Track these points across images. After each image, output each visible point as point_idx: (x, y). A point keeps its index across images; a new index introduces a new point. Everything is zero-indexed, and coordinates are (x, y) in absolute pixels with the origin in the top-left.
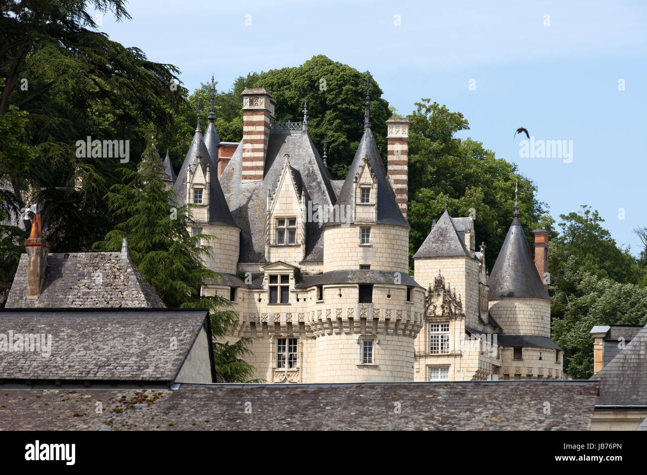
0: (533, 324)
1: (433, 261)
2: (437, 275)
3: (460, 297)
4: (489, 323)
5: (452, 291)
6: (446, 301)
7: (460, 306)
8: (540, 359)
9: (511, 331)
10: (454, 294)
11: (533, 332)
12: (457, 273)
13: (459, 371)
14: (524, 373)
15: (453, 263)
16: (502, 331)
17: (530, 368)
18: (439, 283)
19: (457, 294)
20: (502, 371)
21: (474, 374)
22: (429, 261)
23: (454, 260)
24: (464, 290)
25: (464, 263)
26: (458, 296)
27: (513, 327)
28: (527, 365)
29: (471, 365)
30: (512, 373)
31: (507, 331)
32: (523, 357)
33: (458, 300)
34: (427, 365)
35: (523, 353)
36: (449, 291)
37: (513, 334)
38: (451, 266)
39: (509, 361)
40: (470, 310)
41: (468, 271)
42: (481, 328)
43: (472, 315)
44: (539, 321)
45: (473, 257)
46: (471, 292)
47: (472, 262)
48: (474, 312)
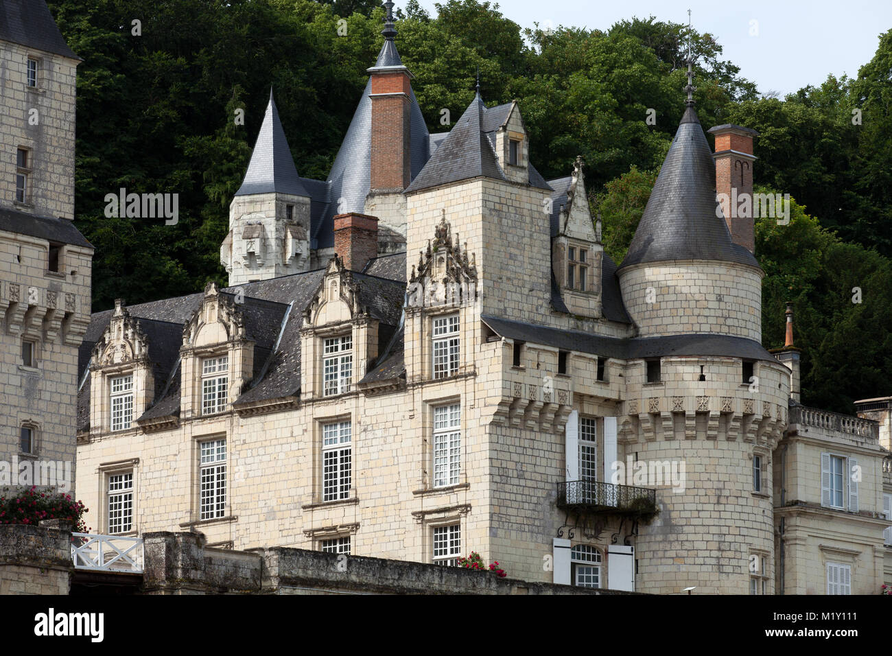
0: (696, 312)
1: (434, 193)
2: (439, 221)
3: (474, 260)
4: (603, 316)
5: (463, 248)
6: (453, 269)
7: (474, 277)
8: (702, 378)
9: (652, 329)
10: (466, 254)
11: (696, 328)
12: (469, 213)
13: (473, 407)
14: (666, 409)
15: (464, 194)
16: (638, 332)
17: (679, 399)
18: (443, 234)
19: (470, 253)
20: (627, 409)
21: (495, 409)
22: (428, 195)
23: (465, 186)
24: (481, 245)
25: (480, 190)
26: (470, 258)
27: (657, 321)
28: (670, 393)
29: (492, 393)
30: (644, 410)
31: (648, 329)
32: (663, 378)
33: (470, 266)
34: (426, 401)
35: (663, 369)
36: (457, 250)
37: (655, 335)
38: (461, 201)
39: (638, 387)
40: (506, 285)
41: (497, 207)
42: (564, 324)
43: (517, 297)
44: (711, 305)
45: (520, 180)
46: (512, 250)
47: (515, 190)
48: (526, 291)
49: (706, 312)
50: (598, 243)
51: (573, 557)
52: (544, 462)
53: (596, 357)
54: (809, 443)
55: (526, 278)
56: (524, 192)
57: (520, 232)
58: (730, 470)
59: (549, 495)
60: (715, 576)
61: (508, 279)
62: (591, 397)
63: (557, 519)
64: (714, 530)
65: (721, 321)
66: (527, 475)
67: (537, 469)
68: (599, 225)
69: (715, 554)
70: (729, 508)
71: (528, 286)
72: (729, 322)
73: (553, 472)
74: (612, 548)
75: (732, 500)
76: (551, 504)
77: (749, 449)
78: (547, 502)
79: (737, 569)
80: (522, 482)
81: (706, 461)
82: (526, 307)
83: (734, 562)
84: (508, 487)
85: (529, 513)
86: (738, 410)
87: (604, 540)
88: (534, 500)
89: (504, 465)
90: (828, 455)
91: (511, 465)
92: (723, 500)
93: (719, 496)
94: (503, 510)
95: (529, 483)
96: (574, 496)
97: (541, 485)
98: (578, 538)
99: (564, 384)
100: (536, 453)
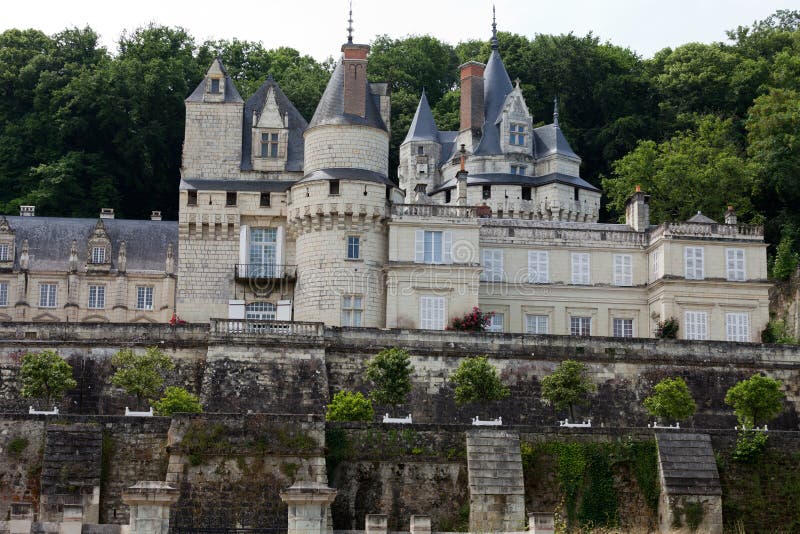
8: (308, 195)
17: (298, 210)
28: (295, 207)
40: (203, 161)
41: (199, 117)
42: (253, 177)
43: (210, 166)
44: (325, 152)
45: (218, 100)
46: (210, 141)
47: (214, 106)
48: (220, 162)
49: (323, 157)
50: (285, 128)
51: (247, 309)
52: (225, 257)
53: (259, 193)
54: (401, 225)
55: (221, 155)
56: (221, 106)
57: (217, 130)
58: (329, 247)
59: (229, 275)
60: (317, 312)
61: (205, 157)
62: (261, 216)
63: (234, 288)
64: (319, 284)
65: (330, 160)
66: (210, 266)
67: (220, 262)
68: (286, 118)
69: (318, 298)
70: (327, 270)
71: (222, 159)
72: (336, 160)
73: (231, 263)
74: (279, 302)
75: (329, 265)
76: (231, 281)
77: (342, 233)
78: (227, 280)
79: (331, 307)
80: (206, 270)
81: (315, 244)
82: (220, 171)
83: (329, 302)
84: (193, 274)
85: (211, 287)
86: (327, 211)
87: (275, 297)
88: (216, 279)
89: (191, 261)
90: (423, 231)
91: (196, 261)
92: (323, 266)
93: (321, 264)
94: (190, 287)
95: (212, 270)
96: (242, 274)
97: (221, 271)
98: (250, 298)
99: (232, 210)
100: (218, 253)
